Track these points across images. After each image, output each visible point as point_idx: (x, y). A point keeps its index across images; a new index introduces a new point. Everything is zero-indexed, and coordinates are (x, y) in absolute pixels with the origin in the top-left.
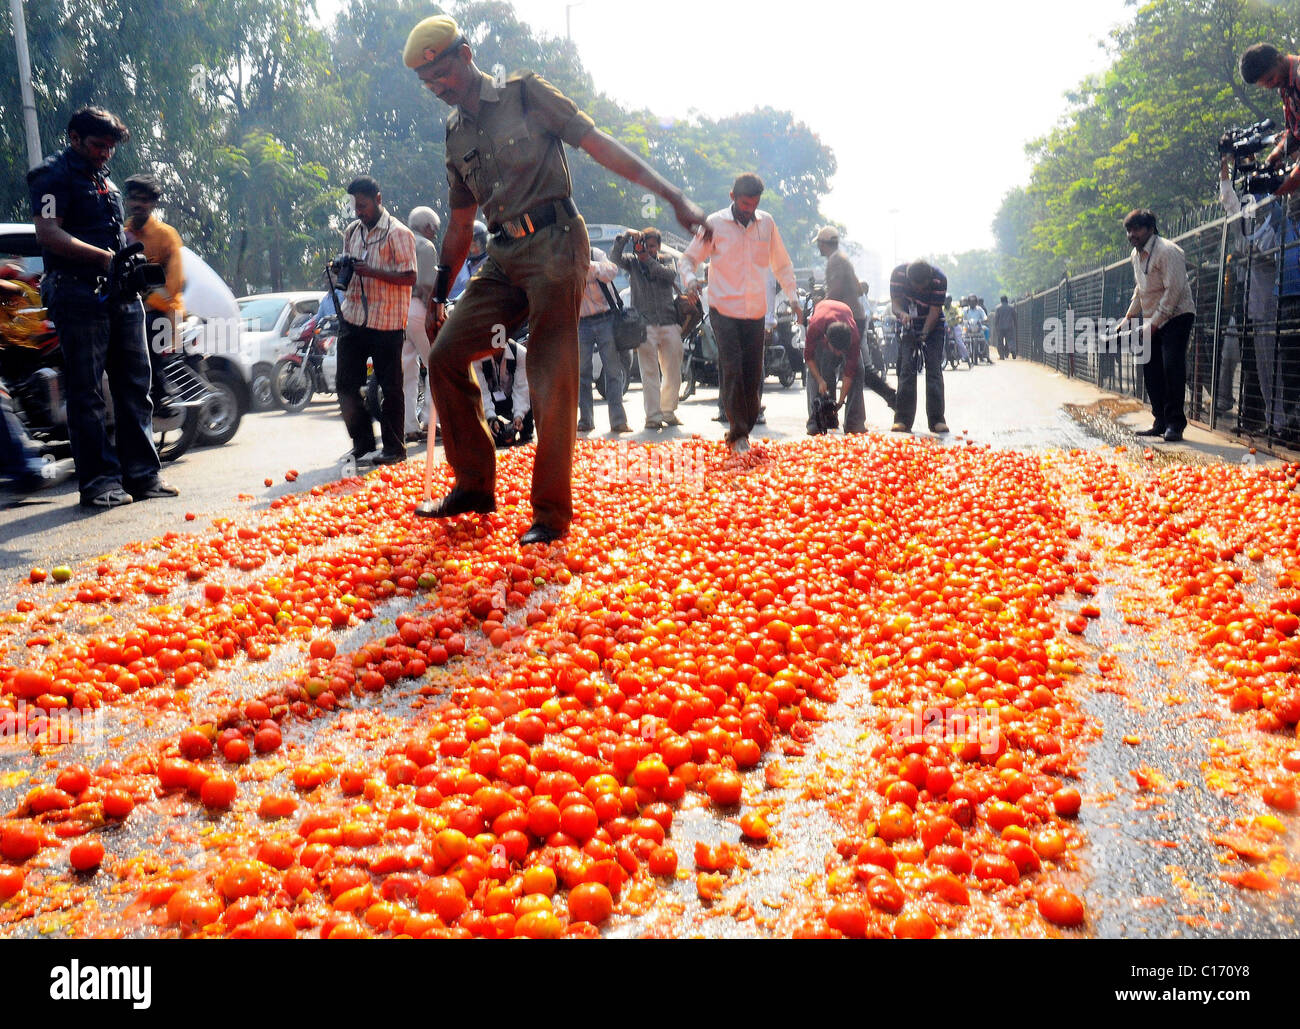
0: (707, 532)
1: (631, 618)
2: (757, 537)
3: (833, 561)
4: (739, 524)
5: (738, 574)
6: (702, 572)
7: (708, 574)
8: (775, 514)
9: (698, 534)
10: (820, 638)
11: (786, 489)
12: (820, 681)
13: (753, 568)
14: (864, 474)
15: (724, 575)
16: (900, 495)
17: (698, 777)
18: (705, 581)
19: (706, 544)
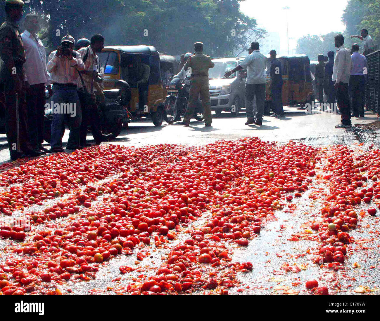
0: (163, 174)
1: (136, 198)
2: (182, 175)
3: (209, 181)
4: (176, 171)
5: (173, 185)
6: (161, 186)
7: (163, 186)
8: (191, 168)
9: (160, 175)
10: (198, 200)
11: (196, 159)
12: (196, 211)
13: (179, 183)
14: (231, 154)
15: (169, 186)
16: (245, 162)
17: (156, 228)
18: (162, 188)
19: (163, 178)
